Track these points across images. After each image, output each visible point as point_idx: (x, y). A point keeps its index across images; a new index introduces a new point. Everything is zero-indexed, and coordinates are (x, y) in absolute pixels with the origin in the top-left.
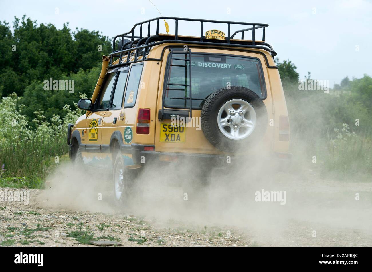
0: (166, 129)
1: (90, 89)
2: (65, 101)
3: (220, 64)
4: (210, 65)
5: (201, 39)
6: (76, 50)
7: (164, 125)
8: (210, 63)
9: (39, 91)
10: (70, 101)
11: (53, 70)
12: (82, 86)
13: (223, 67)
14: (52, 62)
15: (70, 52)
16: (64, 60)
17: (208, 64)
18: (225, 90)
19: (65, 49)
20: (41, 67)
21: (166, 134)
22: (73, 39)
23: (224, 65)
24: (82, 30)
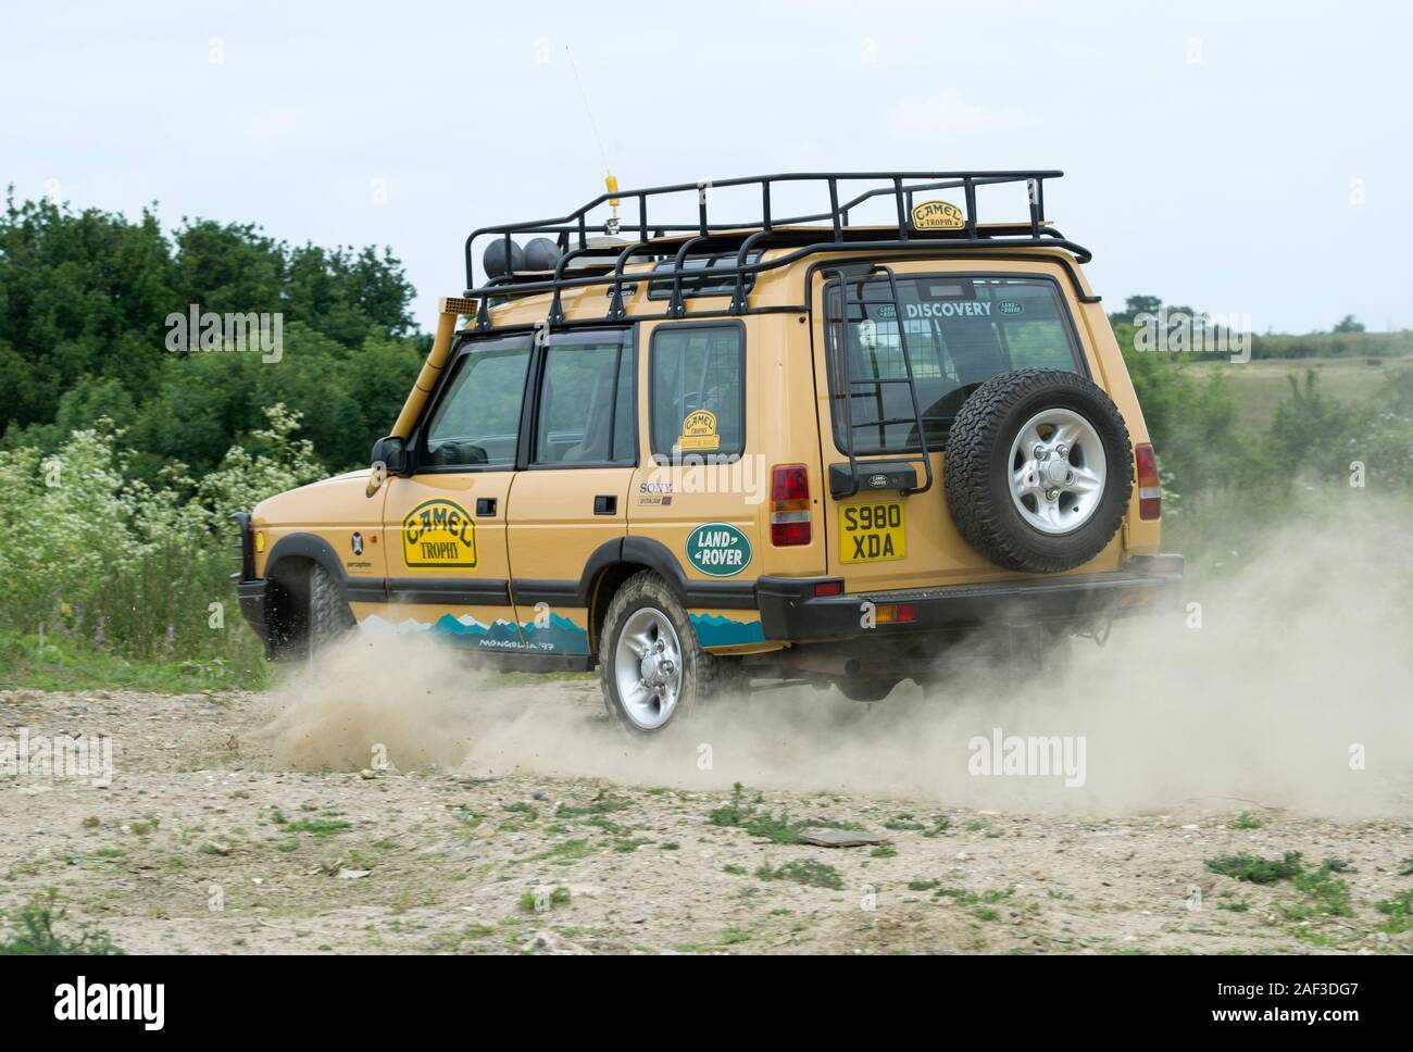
0: (855, 522)
1: (251, 394)
2: (179, 432)
3: (962, 305)
4: (939, 310)
5: (901, 233)
6: (188, 283)
7: (848, 511)
8: (936, 305)
9: (101, 406)
10: (192, 430)
11: (128, 342)
12: (224, 385)
13: (972, 314)
14: (122, 319)
15: (172, 288)
16: (156, 310)
17: (931, 308)
18: (1022, 385)
19: (159, 278)
20: (92, 336)
21: (855, 538)
22: (175, 251)
23: (972, 306)
24: (199, 222)
